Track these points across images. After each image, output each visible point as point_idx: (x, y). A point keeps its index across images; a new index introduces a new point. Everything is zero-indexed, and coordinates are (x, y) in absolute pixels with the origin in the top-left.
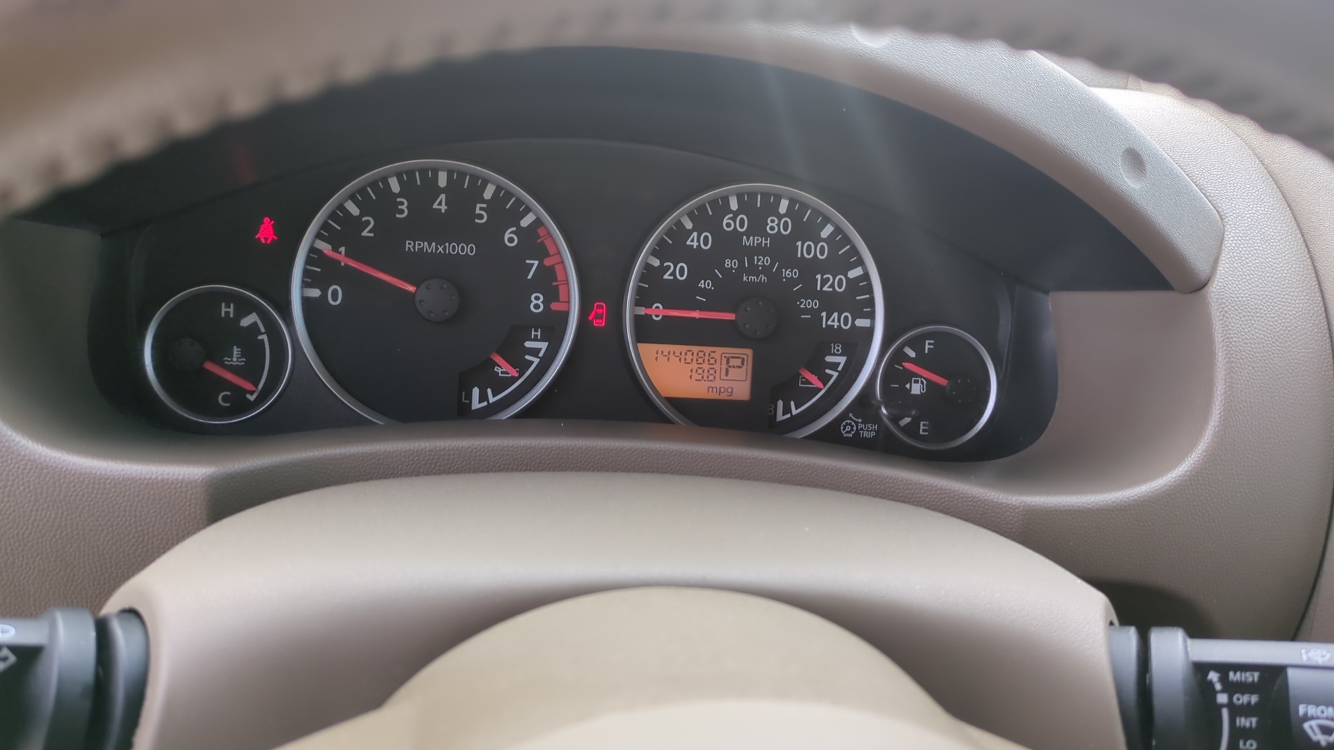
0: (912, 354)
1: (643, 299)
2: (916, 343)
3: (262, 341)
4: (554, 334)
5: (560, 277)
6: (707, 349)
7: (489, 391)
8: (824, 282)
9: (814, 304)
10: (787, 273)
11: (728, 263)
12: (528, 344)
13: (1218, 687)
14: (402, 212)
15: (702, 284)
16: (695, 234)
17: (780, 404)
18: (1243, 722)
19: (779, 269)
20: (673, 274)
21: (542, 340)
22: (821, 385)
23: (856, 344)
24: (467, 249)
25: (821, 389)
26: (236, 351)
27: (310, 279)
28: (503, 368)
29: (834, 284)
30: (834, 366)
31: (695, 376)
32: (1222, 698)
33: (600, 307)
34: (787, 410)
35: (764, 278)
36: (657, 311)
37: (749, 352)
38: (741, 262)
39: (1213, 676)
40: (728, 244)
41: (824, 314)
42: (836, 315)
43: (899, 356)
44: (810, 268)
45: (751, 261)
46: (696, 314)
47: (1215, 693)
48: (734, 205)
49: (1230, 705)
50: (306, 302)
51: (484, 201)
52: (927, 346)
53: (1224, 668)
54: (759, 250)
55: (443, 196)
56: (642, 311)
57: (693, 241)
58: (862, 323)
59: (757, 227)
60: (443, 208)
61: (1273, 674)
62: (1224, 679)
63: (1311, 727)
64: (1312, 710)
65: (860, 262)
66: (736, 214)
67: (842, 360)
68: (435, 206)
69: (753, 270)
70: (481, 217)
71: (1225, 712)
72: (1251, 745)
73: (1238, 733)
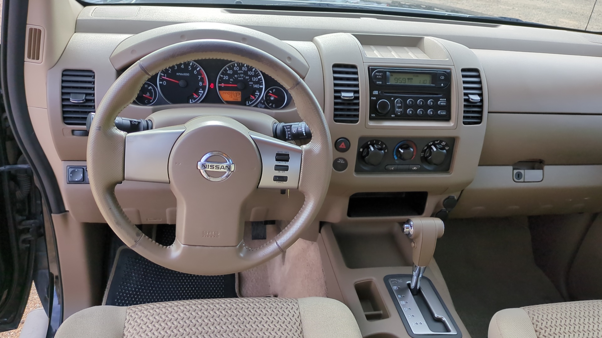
0: (271, 92)
1: (220, 83)
2: (272, 90)
3: (152, 92)
4: (204, 90)
5: (204, 79)
6: (233, 92)
7: (193, 100)
8: (254, 79)
9: (252, 83)
10: (247, 77)
11: (235, 76)
12: (199, 91)
14: (176, 68)
15: (231, 80)
16: (229, 71)
17: (247, 102)
18: (289, 133)
19: (245, 77)
20: (225, 78)
21: (202, 90)
22: (254, 98)
23: (260, 90)
24: (188, 74)
25: (254, 99)
26: (148, 93)
27: (160, 80)
28: (195, 96)
29: (255, 79)
30: (257, 95)
31: (231, 97)
32: (286, 130)
33: (212, 85)
34: (248, 103)
35: (242, 78)
36: (223, 85)
37: (240, 92)
38: (238, 76)
39: (285, 127)
40: (235, 72)
41: (254, 85)
42: (256, 85)
43: (268, 92)
44: (251, 76)
45: (240, 75)
46: (230, 85)
47: (285, 129)
48: (236, 65)
50: (160, 84)
51: (190, 66)
52: (274, 91)
53: (286, 126)
54: (241, 73)
55: (183, 65)
56: (220, 85)
57: (229, 72)
58: (261, 86)
59: (241, 69)
60: (183, 67)
61: (291, 126)
62: (286, 127)
63: (293, 131)
64: (293, 129)
65: (260, 75)
66: (236, 67)
67: (259, 94)
68: (182, 67)
69: (240, 77)
70: (190, 68)
71: (287, 132)
72: (290, 136)
73: (288, 134)
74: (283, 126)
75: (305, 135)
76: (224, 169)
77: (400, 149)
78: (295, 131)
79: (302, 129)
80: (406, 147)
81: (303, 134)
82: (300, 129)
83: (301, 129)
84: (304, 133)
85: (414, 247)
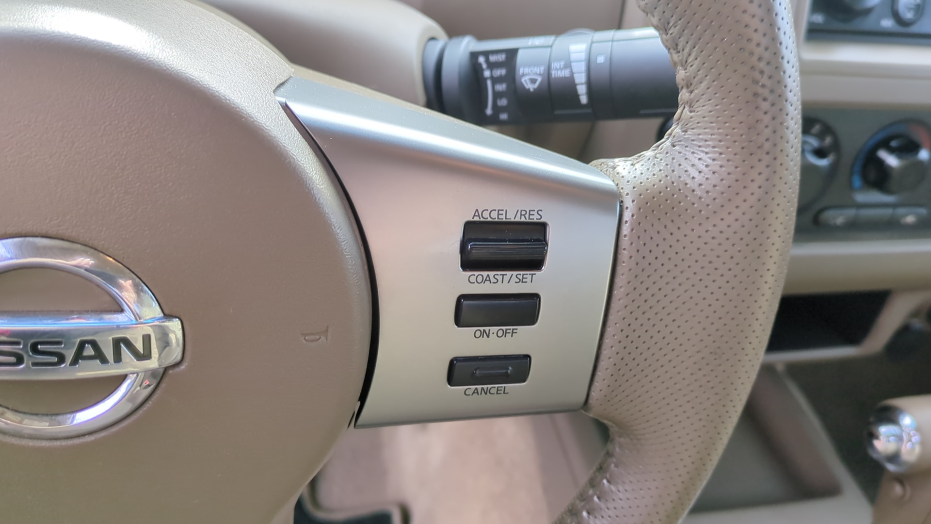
13: (484, 66)
18: (499, 87)
32: (487, 74)
39: (481, 60)
47: (482, 70)
49: (492, 78)
53: (486, 54)
61: (512, 53)
62: (487, 61)
63: (525, 81)
64: (527, 70)
71: (489, 83)
72: (503, 102)
73: (497, 95)
74: (474, 55)
75: (584, 100)
76: (104, 360)
77: (883, 155)
78: (533, 81)
79: (572, 73)
80: (909, 148)
81: (576, 96)
82: (559, 73)
83: (566, 73)
84: (582, 90)
85: (903, 496)
